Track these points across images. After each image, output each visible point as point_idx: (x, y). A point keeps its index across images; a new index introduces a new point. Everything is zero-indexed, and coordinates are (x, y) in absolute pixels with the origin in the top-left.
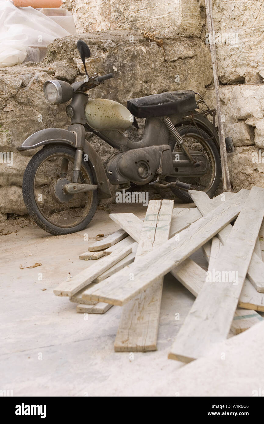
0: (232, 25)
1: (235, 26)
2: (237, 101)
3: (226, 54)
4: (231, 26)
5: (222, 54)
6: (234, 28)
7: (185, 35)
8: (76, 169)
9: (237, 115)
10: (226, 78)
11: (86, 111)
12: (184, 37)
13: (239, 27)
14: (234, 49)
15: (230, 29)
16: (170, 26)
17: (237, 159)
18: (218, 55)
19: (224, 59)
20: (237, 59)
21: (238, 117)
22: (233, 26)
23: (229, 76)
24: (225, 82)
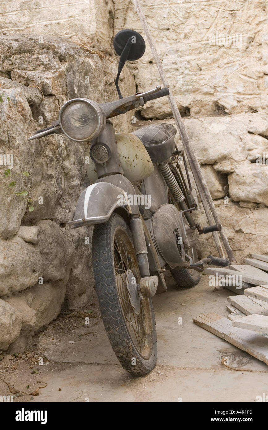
0: (163, 38)
1: (170, 39)
2: (199, 140)
3: (154, 78)
4: (161, 39)
5: (145, 77)
6: (168, 41)
7: (102, 49)
8: (143, 252)
9: (201, 158)
10: (154, 110)
11: (120, 153)
12: (101, 51)
13: (176, 40)
14: (170, 70)
15: (159, 44)
16: (74, 35)
17: (204, 219)
18: (139, 79)
19: (151, 84)
20: (176, 84)
21: (202, 161)
22: (165, 40)
23: (160, 108)
24: (151, 115)
